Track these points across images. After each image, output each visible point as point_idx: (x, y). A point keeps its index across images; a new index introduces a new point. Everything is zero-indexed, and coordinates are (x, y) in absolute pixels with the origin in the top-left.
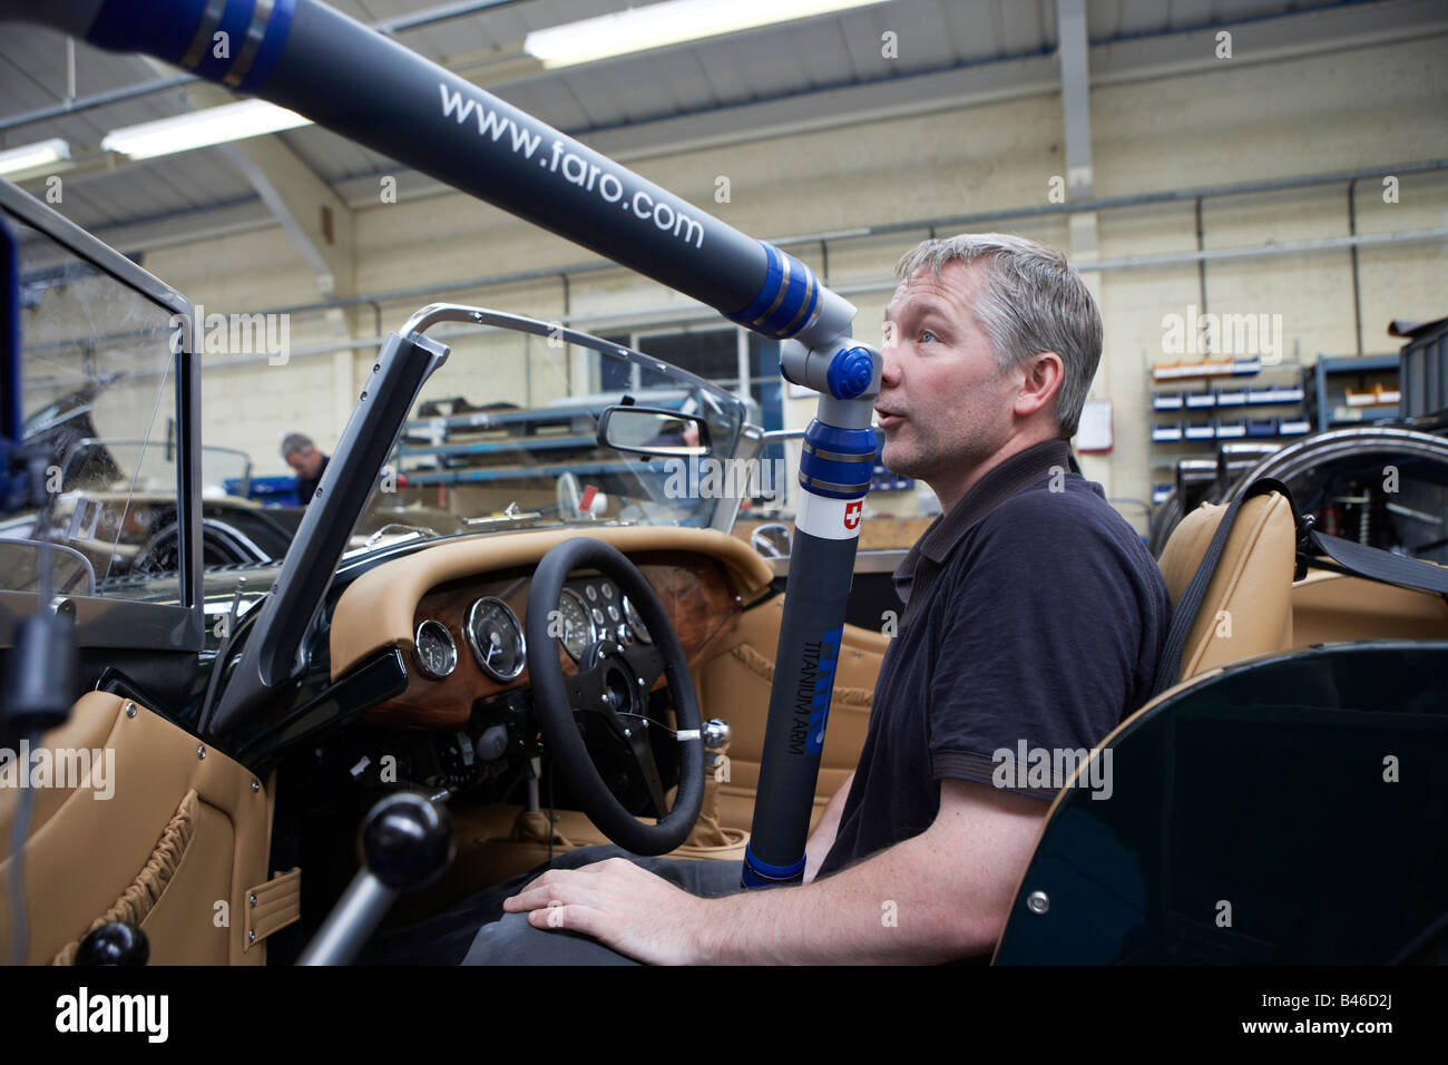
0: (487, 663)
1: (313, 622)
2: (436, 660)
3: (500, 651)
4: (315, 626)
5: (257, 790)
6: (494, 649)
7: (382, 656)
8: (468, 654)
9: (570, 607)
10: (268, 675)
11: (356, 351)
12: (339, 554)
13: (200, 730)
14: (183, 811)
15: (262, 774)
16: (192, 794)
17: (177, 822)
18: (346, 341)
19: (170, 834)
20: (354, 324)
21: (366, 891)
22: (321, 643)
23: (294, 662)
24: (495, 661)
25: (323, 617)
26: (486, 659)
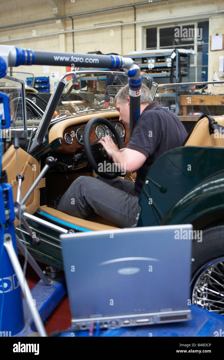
0: (80, 142)
1: (46, 133)
2: (69, 141)
3: (83, 139)
4: (46, 134)
5: (37, 163)
6: (82, 139)
7: (57, 140)
8: (75, 140)
9: (101, 130)
10: (39, 143)
11: (66, 34)
12: (50, 120)
13: (27, 152)
14: (26, 164)
15: (38, 160)
16: (27, 162)
17: (25, 166)
18: (62, 31)
19: (24, 167)
20: (65, 25)
21: (46, 167)
22: (47, 137)
23: (43, 141)
24: (82, 141)
25: (48, 132)
26: (79, 141)
